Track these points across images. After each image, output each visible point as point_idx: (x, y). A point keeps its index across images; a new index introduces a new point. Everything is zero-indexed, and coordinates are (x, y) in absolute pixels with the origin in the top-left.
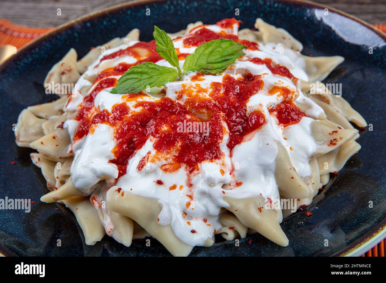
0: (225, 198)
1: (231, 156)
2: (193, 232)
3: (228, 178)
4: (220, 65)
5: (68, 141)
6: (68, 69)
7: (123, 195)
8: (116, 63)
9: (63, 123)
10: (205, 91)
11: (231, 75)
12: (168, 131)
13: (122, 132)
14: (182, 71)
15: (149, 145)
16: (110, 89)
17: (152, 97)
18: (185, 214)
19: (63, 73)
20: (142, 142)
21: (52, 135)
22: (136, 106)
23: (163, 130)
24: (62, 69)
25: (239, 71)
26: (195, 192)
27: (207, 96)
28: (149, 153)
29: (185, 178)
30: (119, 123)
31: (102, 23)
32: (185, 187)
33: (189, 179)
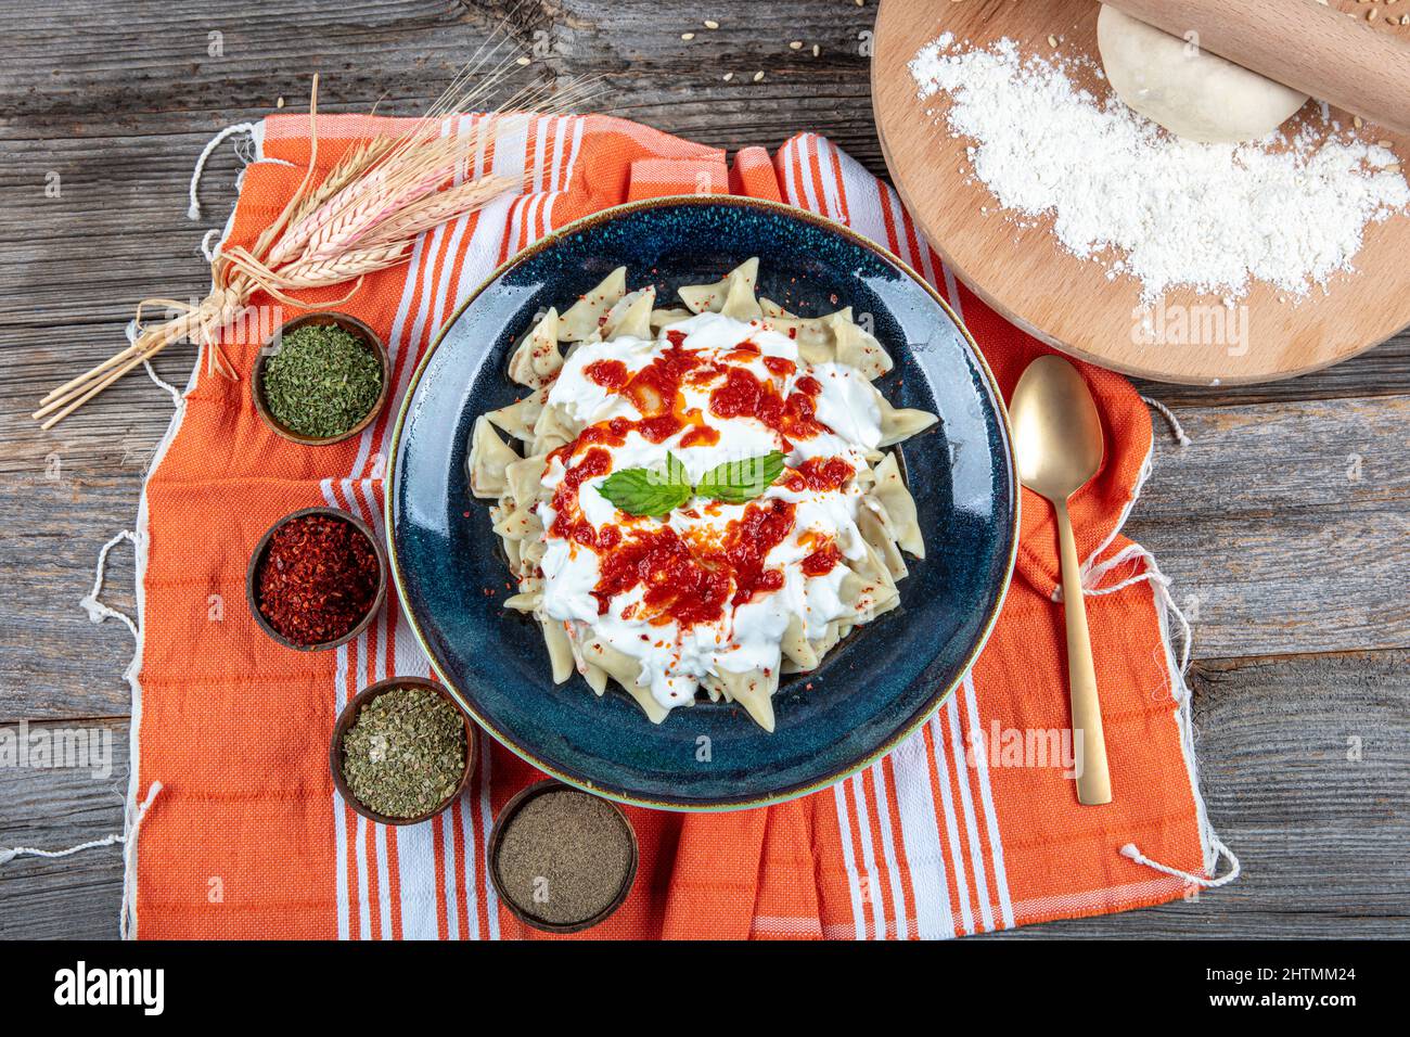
0: (713, 663)
1: (733, 617)
2: (674, 695)
3: (724, 645)
5: (540, 530)
6: (545, 347)
7: (601, 651)
9: (536, 505)
10: (717, 535)
11: (758, 505)
12: (663, 581)
13: (610, 566)
15: (639, 592)
17: (653, 524)
18: (668, 673)
23: (658, 578)
24: (537, 346)
25: (768, 499)
26: (685, 652)
27: (718, 543)
28: (637, 602)
29: (675, 635)
30: (606, 552)
31: (602, 234)
32: (673, 645)
33: (678, 637)
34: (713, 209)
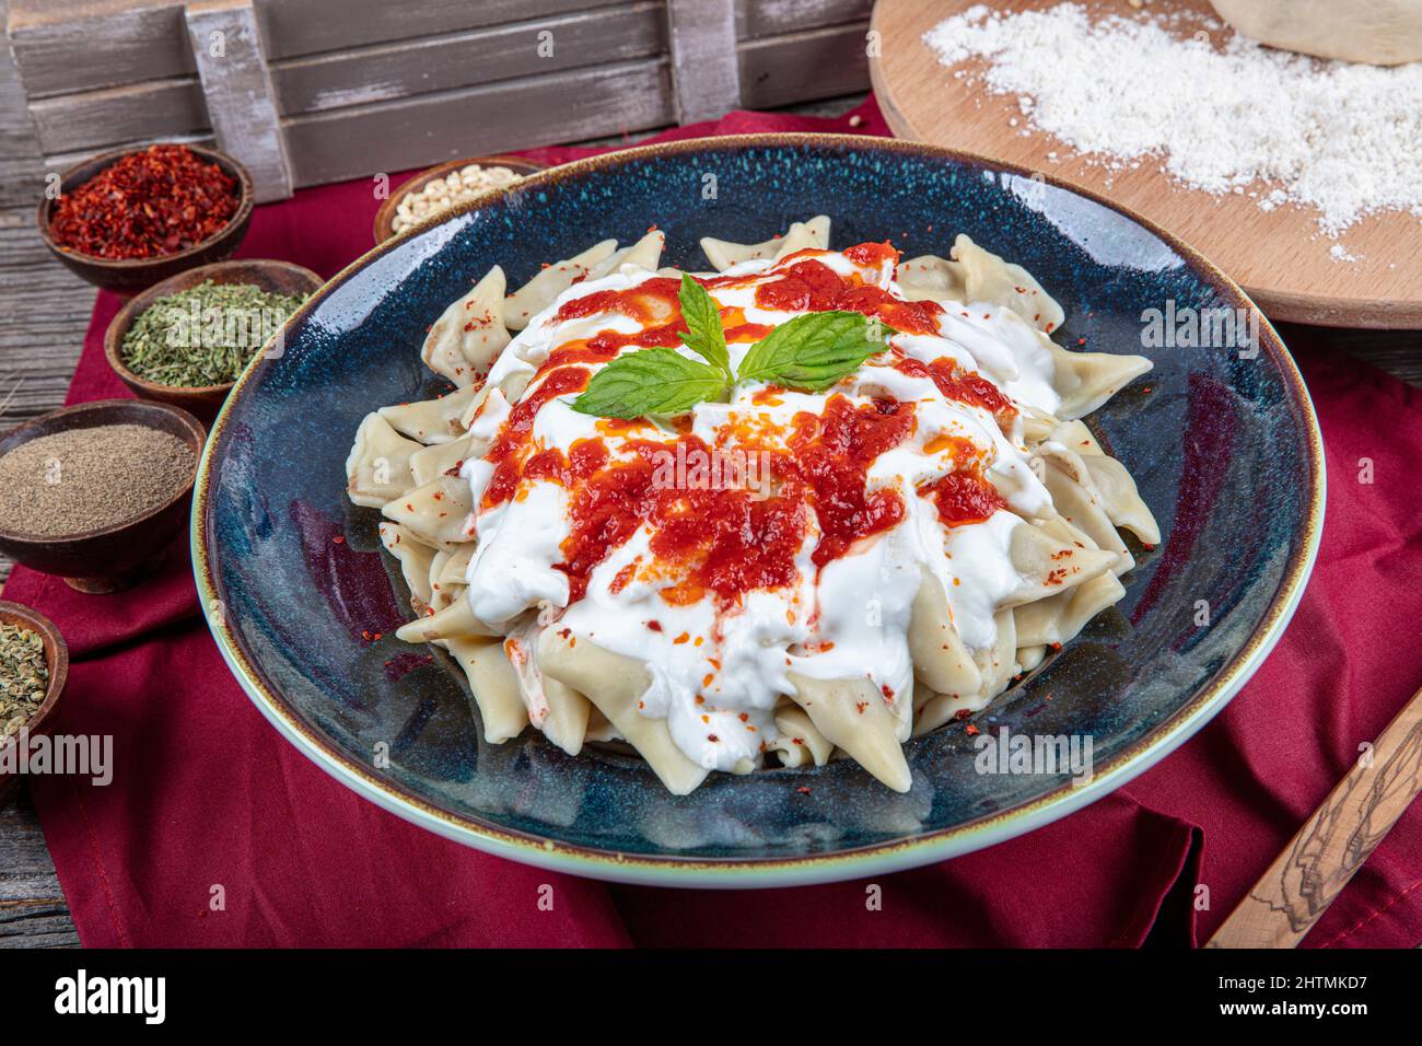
0: (789, 675)
1: (817, 582)
2: (713, 739)
3: (803, 631)
4: (823, 372)
5: (466, 507)
6: (483, 318)
7: (572, 644)
9: (460, 464)
10: (778, 431)
11: (847, 397)
12: (684, 515)
13: (587, 507)
14: (736, 377)
15: (640, 543)
16: (571, 397)
17: (662, 432)
18: (700, 699)
19: (468, 328)
20: (626, 533)
21: (434, 489)
22: (624, 449)
23: (675, 510)
24: (469, 316)
25: (865, 389)
26: (730, 651)
27: (781, 444)
28: (639, 559)
29: (711, 620)
30: (583, 484)
31: (579, 195)
32: (708, 641)
33: (717, 626)
34: (751, 153)
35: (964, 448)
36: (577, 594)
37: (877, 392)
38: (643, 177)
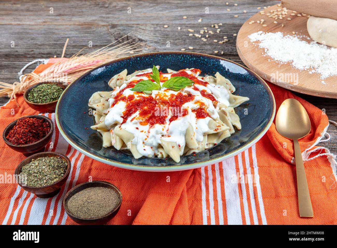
0: (161, 140)
2: (144, 150)
3: (165, 132)
4: (178, 87)
5: (108, 107)
6: (121, 78)
7: (121, 129)
8: (138, 78)
9: (108, 99)
10: (167, 96)
11: (182, 93)
12: (146, 109)
13: (129, 106)
14: (161, 86)
15: (137, 113)
16: (131, 88)
17: (146, 95)
18: (144, 143)
19: (118, 79)
20: (135, 112)
21: (103, 103)
22: (138, 97)
23: (145, 108)
24: (119, 77)
25: (186, 92)
26: (150, 135)
27: (167, 99)
28: (136, 116)
29: (148, 129)
30: (129, 102)
31: (146, 59)
32: (147, 132)
33: (149, 130)
34: (182, 55)
35: (202, 104)
36: (124, 122)
37: (188, 93)
38: (159, 58)
